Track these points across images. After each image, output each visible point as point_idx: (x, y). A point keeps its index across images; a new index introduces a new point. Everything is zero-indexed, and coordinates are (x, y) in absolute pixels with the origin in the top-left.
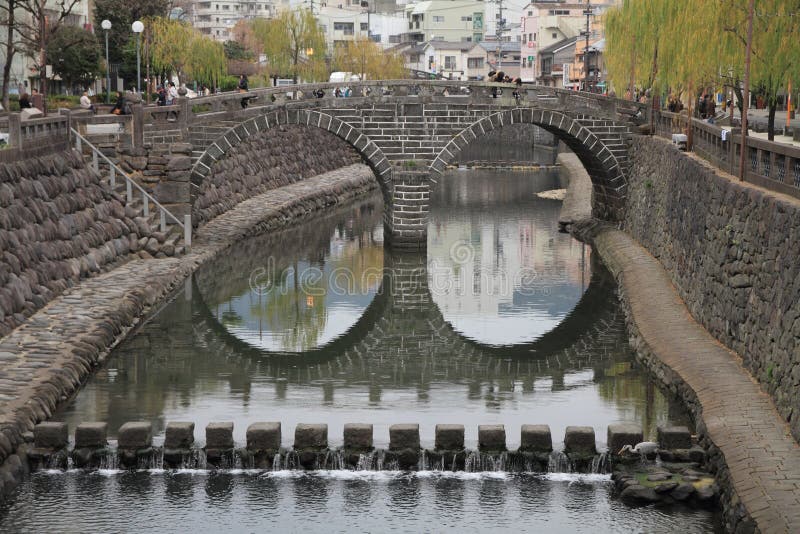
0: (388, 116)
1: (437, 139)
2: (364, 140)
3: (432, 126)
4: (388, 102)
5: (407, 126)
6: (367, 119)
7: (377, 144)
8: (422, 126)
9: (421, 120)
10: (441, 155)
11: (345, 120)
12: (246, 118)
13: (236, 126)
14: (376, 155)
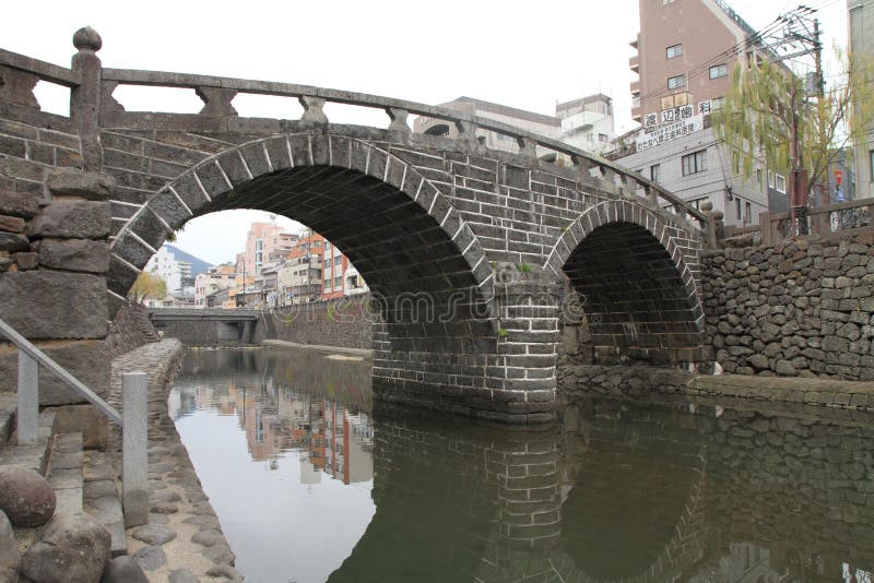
0: (487, 181)
1: (546, 231)
2: (454, 218)
3: (538, 208)
4: (487, 155)
5: (512, 203)
6: (459, 181)
7: (474, 229)
8: (528, 205)
9: (525, 195)
10: (551, 259)
11: (428, 175)
12: (247, 136)
13: (223, 151)
14: (472, 249)
